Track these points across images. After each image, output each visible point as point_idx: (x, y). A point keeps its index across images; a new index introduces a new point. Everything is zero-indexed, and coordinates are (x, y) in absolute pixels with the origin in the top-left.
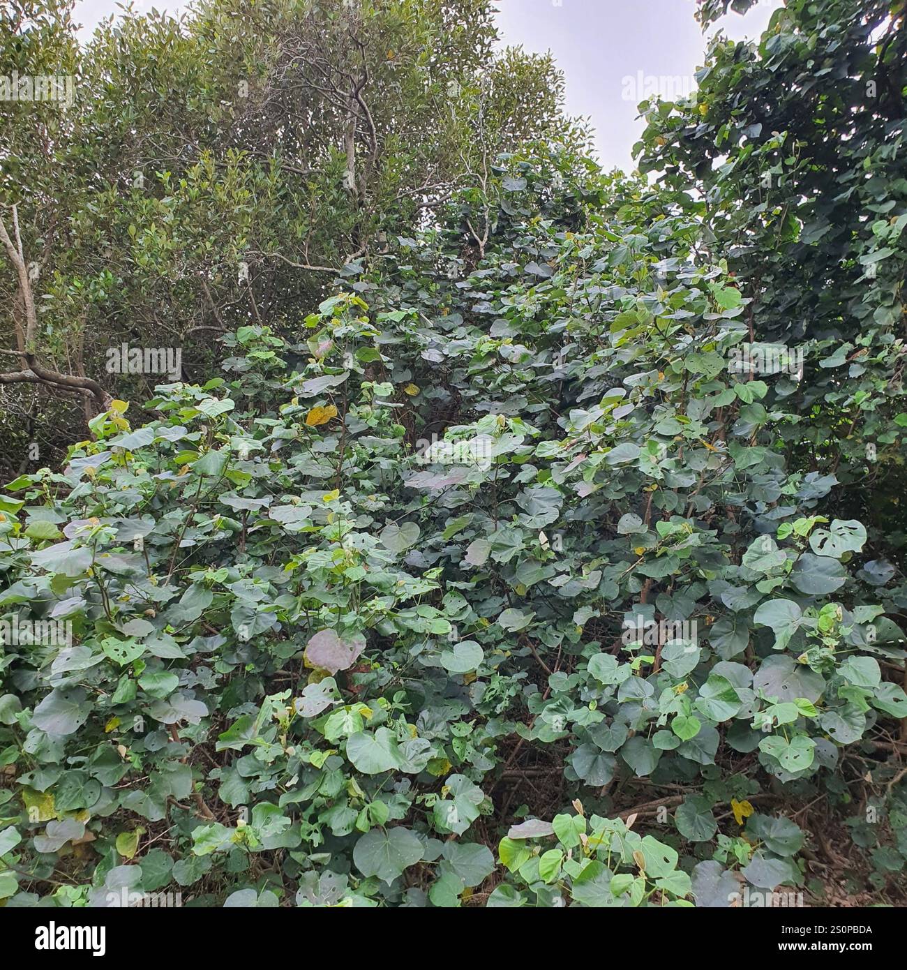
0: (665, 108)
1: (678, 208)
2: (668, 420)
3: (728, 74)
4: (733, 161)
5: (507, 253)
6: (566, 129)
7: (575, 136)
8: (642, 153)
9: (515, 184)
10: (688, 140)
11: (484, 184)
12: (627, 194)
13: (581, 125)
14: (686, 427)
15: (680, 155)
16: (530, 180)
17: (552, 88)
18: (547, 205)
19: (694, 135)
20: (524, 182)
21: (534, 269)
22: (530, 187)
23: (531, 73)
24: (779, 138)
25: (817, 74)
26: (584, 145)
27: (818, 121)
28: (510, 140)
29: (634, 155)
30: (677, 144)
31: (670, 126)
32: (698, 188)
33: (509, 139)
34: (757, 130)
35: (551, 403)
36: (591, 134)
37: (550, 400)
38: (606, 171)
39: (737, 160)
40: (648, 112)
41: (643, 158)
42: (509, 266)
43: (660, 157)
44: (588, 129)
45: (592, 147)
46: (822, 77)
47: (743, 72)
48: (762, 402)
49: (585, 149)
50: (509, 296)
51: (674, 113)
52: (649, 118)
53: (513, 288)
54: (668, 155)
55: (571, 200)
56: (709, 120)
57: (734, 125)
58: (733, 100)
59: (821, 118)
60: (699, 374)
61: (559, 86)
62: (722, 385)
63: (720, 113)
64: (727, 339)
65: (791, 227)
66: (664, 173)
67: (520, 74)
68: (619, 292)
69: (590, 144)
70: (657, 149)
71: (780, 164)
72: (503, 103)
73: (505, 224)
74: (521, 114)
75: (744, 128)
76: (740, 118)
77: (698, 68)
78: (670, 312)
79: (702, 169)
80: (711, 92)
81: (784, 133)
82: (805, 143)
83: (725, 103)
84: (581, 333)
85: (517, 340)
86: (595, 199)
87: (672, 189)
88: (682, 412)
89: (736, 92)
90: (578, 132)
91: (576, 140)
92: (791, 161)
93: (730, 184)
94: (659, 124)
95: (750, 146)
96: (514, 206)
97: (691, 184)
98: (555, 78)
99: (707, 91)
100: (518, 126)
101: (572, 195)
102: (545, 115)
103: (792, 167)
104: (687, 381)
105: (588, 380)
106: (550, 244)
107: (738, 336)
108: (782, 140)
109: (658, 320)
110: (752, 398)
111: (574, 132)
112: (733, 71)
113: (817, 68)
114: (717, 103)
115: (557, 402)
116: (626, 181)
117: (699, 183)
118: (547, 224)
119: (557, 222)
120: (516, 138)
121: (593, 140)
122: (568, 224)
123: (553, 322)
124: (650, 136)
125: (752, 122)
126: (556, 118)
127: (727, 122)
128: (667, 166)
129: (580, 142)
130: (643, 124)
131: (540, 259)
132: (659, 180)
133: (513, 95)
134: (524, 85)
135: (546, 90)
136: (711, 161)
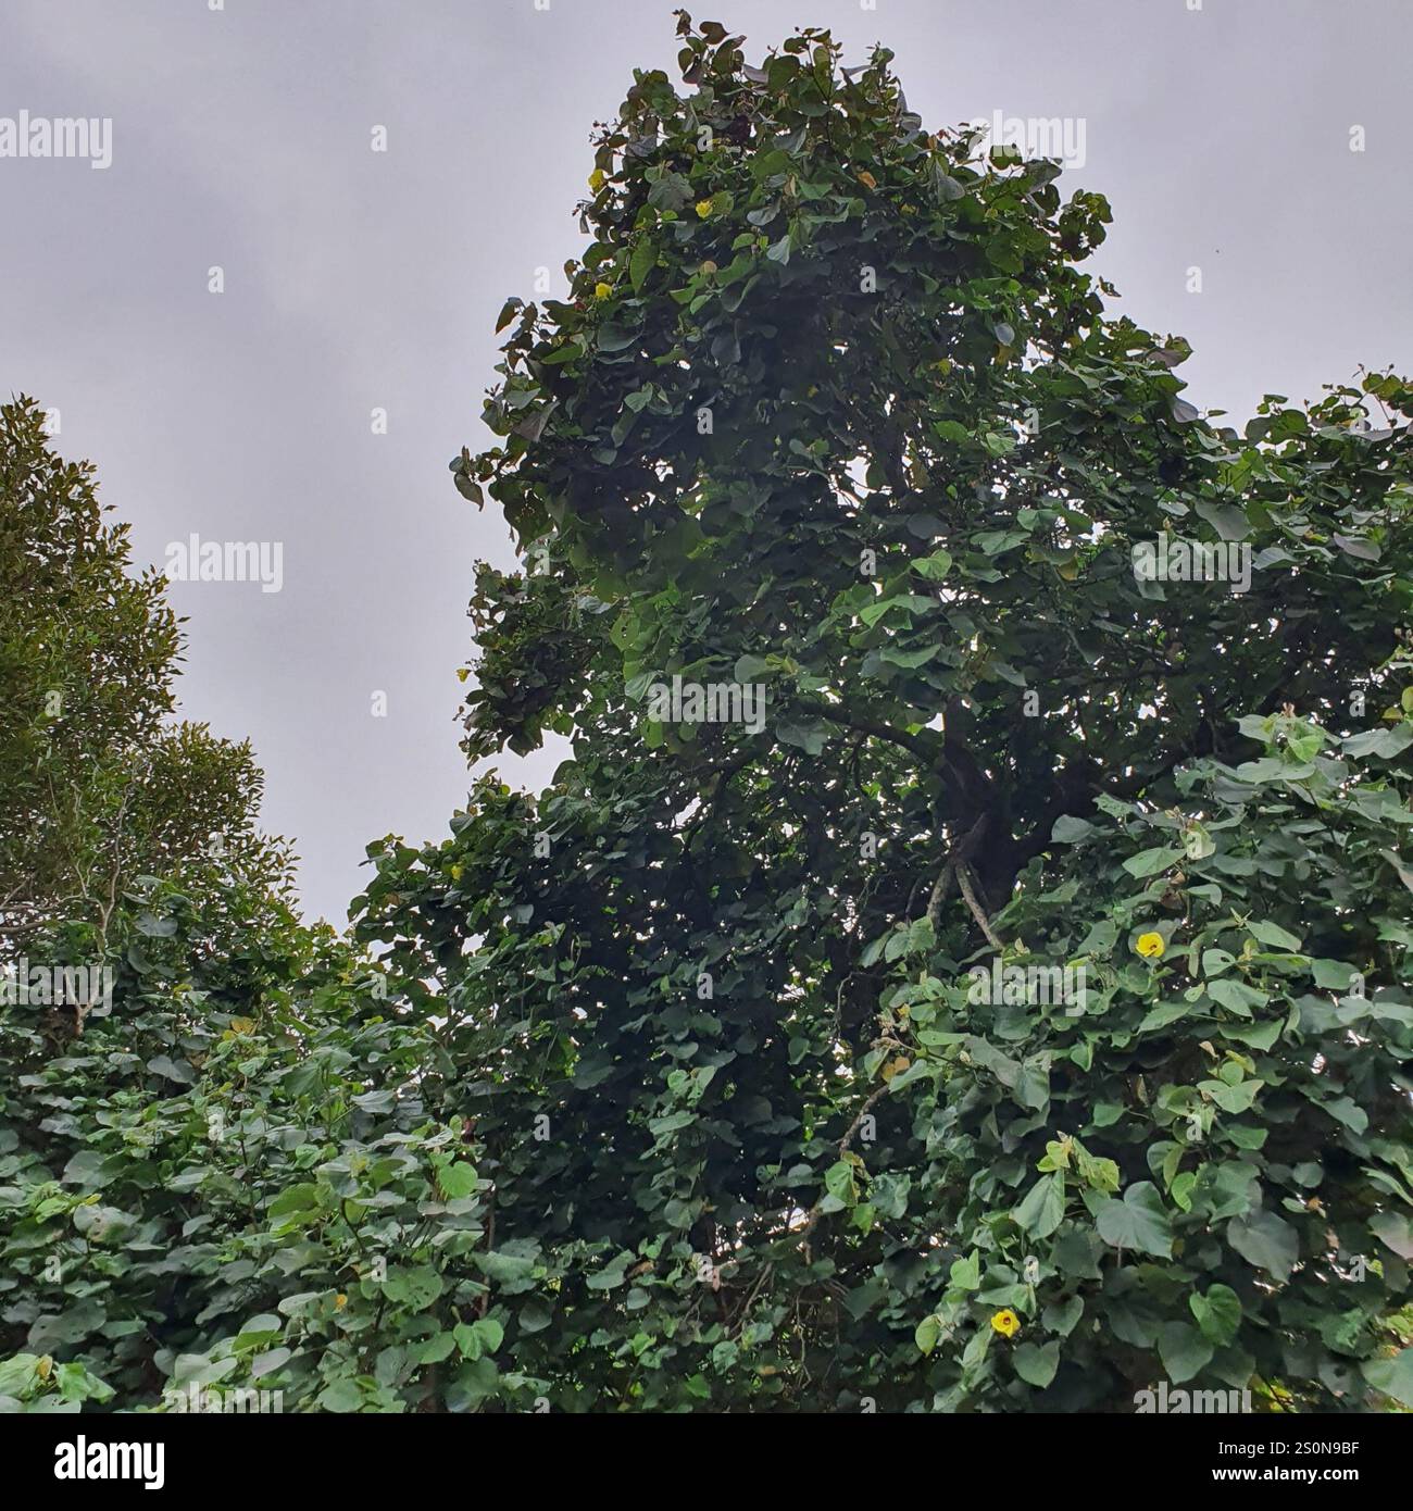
0: (406, 856)
1: (406, 1002)
2: (343, 1382)
3: (496, 829)
4: (490, 953)
5: (122, 1035)
6: (255, 852)
7: (267, 863)
8: (364, 913)
9: (157, 926)
10: (432, 906)
11: (106, 917)
12: (333, 963)
13: (280, 848)
14: (370, 1397)
15: (418, 925)
16: (183, 922)
17: (243, 791)
18: (204, 966)
19: (441, 902)
20: (172, 926)
21: (163, 1067)
22: (181, 933)
23: (215, 765)
24: (553, 932)
25: (609, 857)
26: (279, 878)
27: (608, 909)
28: (164, 855)
29: (351, 913)
30: (416, 909)
31: (411, 882)
32: (439, 979)
33: (162, 851)
34: (526, 914)
35: (150, 1321)
36: (292, 864)
37: (149, 1314)
38: (306, 923)
39: (495, 953)
40: (381, 858)
41: (364, 920)
42: (123, 1058)
43: (390, 924)
44: (289, 856)
45: (290, 883)
46: (612, 861)
47: (516, 833)
48: (493, 1356)
49: (281, 884)
50: (111, 1110)
51: (418, 866)
52: (382, 866)
53: (121, 1096)
54: (401, 923)
55: (244, 964)
56: (464, 885)
57: (497, 901)
58: (498, 865)
59: (612, 906)
60: (400, 1303)
61: (255, 791)
62: (434, 1324)
63: (480, 882)
64: (451, 1242)
65: (563, 1051)
66: (391, 947)
67: (197, 763)
68: (295, 1137)
69: (288, 878)
70: (387, 910)
71: (553, 967)
72: (163, 799)
73: (128, 985)
74: (189, 819)
75: (509, 908)
76: (505, 892)
77: (456, 813)
78: (367, 1194)
79: (449, 952)
80: (471, 849)
81: (561, 926)
82: (588, 944)
83: (487, 867)
84: (222, 1199)
85: (109, 1197)
86: (282, 968)
87: (400, 973)
88: (367, 1367)
89: (504, 856)
90: (274, 857)
91: (268, 869)
92: (569, 965)
93: (482, 984)
94: (394, 876)
95: (515, 937)
96: (150, 959)
97: (429, 970)
98: (251, 778)
99: (466, 846)
100: (181, 834)
101: (247, 956)
102: (225, 827)
103: (569, 974)
104: (381, 1312)
105: (222, 1286)
106: (197, 1031)
107: (467, 1240)
108: (557, 935)
109: (347, 1204)
110: (478, 1350)
111: (267, 856)
112: (503, 828)
113: (608, 849)
114: (478, 866)
115: (161, 1318)
116: (335, 942)
117: (440, 970)
118: (198, 997)
119: (216, 994)
120: (172, 851)
121: (293, 874)
122: (234, 1000)
123: (178, 1171)
124: (378, 891)
125: (520, 901)
126: (243, 834)
127: (486, 896)
128: (399, 938)
129: (273, 872)
130: (372, 873)
131: (177, 1053)
132: (383, 957)
133: (180, 790)
134: (199, 781)
135: (234, 793)
136: (461, 942)
